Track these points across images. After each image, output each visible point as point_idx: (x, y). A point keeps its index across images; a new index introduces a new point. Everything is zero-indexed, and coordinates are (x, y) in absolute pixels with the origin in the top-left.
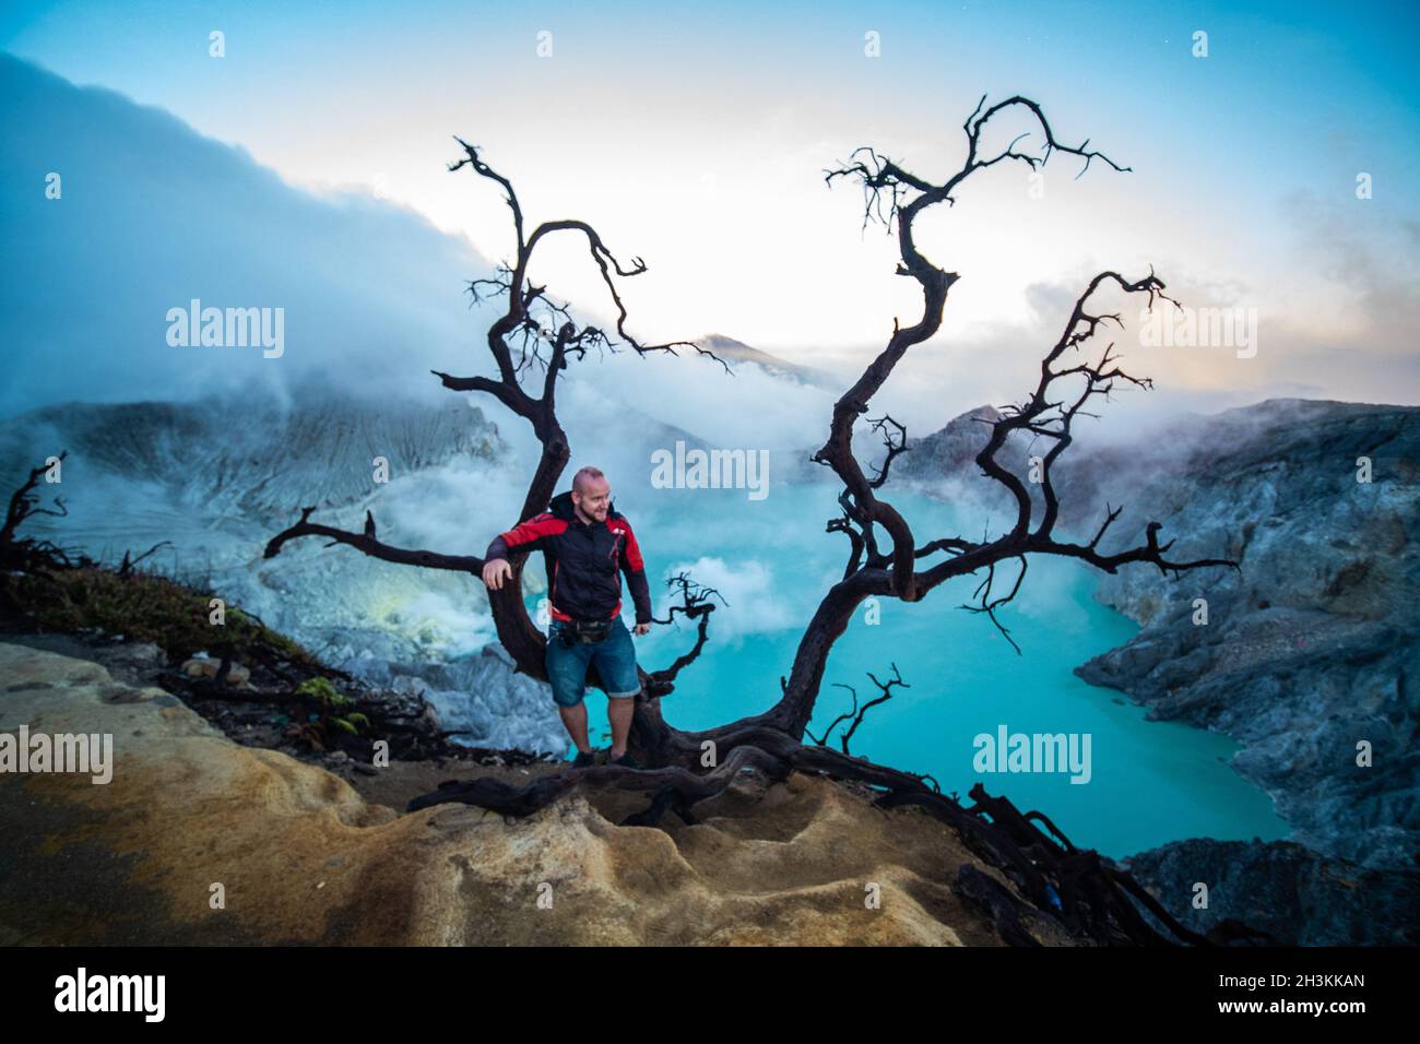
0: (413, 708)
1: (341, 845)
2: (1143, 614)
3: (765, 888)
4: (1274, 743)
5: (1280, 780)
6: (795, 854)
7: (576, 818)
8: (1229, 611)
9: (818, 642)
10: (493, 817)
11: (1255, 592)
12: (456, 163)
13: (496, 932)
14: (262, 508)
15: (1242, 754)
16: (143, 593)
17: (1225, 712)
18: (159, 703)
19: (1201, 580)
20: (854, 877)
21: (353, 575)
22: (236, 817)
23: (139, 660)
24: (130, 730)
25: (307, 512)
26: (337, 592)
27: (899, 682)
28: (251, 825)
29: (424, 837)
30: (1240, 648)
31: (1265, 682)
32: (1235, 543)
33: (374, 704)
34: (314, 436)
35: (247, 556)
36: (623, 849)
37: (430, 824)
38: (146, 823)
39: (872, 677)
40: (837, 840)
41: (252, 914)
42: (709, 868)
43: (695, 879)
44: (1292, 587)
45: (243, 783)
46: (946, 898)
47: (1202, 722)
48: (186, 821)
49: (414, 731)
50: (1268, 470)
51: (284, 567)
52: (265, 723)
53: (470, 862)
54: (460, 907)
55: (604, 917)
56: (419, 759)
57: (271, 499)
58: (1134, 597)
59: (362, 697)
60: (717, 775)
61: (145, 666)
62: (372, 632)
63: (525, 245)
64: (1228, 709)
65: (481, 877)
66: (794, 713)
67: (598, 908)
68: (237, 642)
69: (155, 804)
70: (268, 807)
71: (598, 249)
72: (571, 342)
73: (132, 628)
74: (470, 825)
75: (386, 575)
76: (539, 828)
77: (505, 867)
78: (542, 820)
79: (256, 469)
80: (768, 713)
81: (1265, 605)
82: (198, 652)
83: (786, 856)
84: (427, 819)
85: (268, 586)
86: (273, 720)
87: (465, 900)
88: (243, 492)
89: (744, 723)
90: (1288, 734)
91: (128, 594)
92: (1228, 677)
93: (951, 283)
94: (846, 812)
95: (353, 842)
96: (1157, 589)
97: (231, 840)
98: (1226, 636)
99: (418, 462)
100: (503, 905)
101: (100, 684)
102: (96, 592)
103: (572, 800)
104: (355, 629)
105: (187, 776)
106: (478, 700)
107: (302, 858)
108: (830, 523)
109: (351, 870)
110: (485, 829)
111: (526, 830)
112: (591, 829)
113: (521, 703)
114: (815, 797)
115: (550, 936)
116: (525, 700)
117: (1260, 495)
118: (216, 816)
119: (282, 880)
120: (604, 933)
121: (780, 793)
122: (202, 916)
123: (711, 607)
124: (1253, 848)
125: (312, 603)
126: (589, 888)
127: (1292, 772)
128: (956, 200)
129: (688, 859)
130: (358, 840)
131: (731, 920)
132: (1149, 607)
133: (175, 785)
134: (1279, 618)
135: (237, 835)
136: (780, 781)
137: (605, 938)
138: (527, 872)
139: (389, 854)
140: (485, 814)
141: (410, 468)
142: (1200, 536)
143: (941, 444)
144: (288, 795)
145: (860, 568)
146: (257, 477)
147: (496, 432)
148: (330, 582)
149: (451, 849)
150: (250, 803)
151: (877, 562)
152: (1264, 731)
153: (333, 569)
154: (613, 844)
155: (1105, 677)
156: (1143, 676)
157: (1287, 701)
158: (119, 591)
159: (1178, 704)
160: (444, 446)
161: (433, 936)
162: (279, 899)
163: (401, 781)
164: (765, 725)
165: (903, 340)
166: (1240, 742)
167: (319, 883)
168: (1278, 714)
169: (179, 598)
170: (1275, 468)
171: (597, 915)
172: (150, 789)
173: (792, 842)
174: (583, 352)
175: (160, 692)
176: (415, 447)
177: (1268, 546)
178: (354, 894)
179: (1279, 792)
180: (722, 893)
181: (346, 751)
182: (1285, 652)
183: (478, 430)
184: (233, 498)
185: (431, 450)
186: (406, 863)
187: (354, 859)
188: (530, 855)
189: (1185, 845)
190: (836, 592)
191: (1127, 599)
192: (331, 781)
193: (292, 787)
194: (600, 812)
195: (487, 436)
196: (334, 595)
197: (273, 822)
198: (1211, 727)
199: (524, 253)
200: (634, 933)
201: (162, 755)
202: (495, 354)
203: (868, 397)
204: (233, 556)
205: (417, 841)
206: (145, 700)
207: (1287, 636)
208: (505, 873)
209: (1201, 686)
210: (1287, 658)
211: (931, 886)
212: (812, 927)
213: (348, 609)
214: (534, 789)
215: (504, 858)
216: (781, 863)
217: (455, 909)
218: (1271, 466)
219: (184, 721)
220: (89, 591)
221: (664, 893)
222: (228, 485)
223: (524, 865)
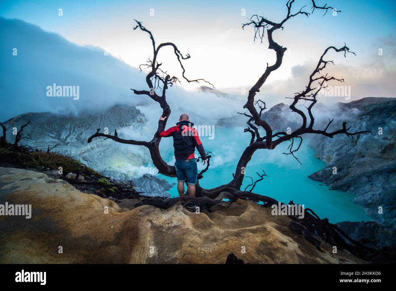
0: (129, 186)
1: (116, 217)
2: (328, 160)
3: (235, 228)
4: (366, 195)
5: (368, 206)
6: (242, 219)
7: (180, 210)
8: (353, 159)
9: (243, 163)
10: (158, 209)
11: (360, 153)
12: (136, 27)
13: (162, 239)
14: (82, 139)
15: (357, 199)
16: (54, 157)
17: (352, 187)
18: (62, 183)
19: (344, 150)
20: (260, 225)
21: (107, 157)
22: (86, 210)
23: (54, 174)
24: (55, 189)
25: (98, 130)
26: (103, 161)
27: (265, 175)
28: (90, 212)
29: (139, 214)
30: (356, 169)
31: (363, 179)
32: (354, 140)
33: (119, 185)
34: (95, 119)
35: (78, 152)
36: (194, 218)
37: (140, 211)
38: (62, 212)
39: (258, 174)
40: (253, 216)
41: (94, 235)
42: (219, 223)
43: (215, 225)
44: (371, 151)
45: (87, 202)
46: (287, 230)
47: (345, 190)
48: (73, 211)
49: (130, 192)
50: (364, 118)
51: (89, 155)
52: (90, 190)
53: (153, 221)
54: (151, 232)
55: (192, 235)
56: (132, 198)
57: (84, 137)
58: (325, 155)
59: (115, 184)
60: (218, 199)
61: (56, 176)
62: (113, 172)
63: (156, 51)
64: (352, 186)
65: (156, 225)
66: (237, 183)
67: (190, 233)
68: (80, 170)
69: (64, 208)
70: (95, 208)
71: (176, 51)
72: (169, 81)
73: (52, 166)
74: (151, 211)
75: (116, 156)
76: (171, 212)
77: (162, 222)
78: (171, 210)
79: (79, 129)
80: (230, 183)
81: (363, 157)
82: (70, 173)
83: (240, 220)
84: (139, 210)
85: (85, 160)
86: (92, 189)
87: (152, 231)
88: (76, 135)
89: (223, 186)
90: (370, 193)
91: (50, 158)
92: (352, 177)
93: (285, 51)
94: (255, 208)
95: (119, 216)
96: (332, 153)
97: (86, 216)
98: (352, 166)
99: (123, 125)
100: (163, 232)
101: (45, 178)
102: (41, 157)
103: (178, 205)
104: (108, 171)
105: (72, 200)
106: (143, 189)
107: (106, 220)
108: (245, 130)
109: (120, 223)
110: (156, 212)
111: (167, 212)
112: (184, 213)
113: (154, 190)
114: (245, 205)
115: (177, 240)
116: (155, 189)
117: (362, 125)
118: (81, 210)
119: (101, 226)
120: (192, 239)
121: (235, 204)
122: (80, 235)
123: (210, 156)
124: (362, 224)
125: (97, 164)
126: (186, 228)
127: (371, 203)
128: (284, 28)
129: (212, 221)
130: (121, 216)
131: (228, 235)
132: (330, 158)
133: (69, 203)
134: (367, 160)
135: (87, 215)
136: (235, 201)
137: (193, 240)
138: (168, 223)
139: (130, 219)
140: (155, 208)
141: (121, 127)
142: (344, 138)
143: (269, 114)
144: (100, 205)
145: (254, 142)
146: (80, 131)
147: (144, 116)
148: (101, 159)
149: (147, 218)
150: (90, 207)
151: (260, 139)
152: (363, 192)
153: (102, 155)
154: (191, 217)
155: (317, 178)
156: (328, 177)
157: (370, 184)
158: (47, 157)
159: (338, 185)
160: (130, 120)
161: (145, 240)
162: (101, 231)
163: (128, 204)
164: (229, 186)
165: (270, 70)
166: (356, 195)
167: (111, 226)
168: (367, 187)
169: (64, 158)
170: (366, 117)
171: (190, 234)
172: (62, 204)
173: (241, 216)
174: (172, 84)
175: (62, 180)
176: (122, 121)
177: (364, 140)
178: (121, 229)
179: (368, 209)
180: (224, 229)
181: (112, 196)
182: (369, 170)
183: (139, 115)
184: (74, 136)
185: (126, 122)
186: (135, 221)
187: (120, 220)
188: (169, 219)
189: (342, 223)
190: (248, 149)
191: (323, 156)
192: (111, 202)
193: (100, 203)
194: (186, 209)
195: (141, 117)
196: (103, 162)
197: (97, 212)
198: (348, 191)
199: (156, 53)
200: (201, 239)
201: (64, 195)
202: (148, 84)
203: (259, 87)
204: (75, 153)
205: (137, 215)
206: (58, 182)
207: (370, 165)
208: (162, 224)
209: (345, 180)
210: (370, 171)
211: (282, 227)
212: (251, 237)
213: (106, 166)
214: (168, 201)
215: (162, 220)
216: (239, 221)
217: (150, 233)
218: (365, 117)
219: (69, 187)
220: (39, 157)
221: (207, 229)
222: (72, 133)
223: (168, 222)
